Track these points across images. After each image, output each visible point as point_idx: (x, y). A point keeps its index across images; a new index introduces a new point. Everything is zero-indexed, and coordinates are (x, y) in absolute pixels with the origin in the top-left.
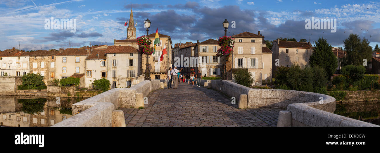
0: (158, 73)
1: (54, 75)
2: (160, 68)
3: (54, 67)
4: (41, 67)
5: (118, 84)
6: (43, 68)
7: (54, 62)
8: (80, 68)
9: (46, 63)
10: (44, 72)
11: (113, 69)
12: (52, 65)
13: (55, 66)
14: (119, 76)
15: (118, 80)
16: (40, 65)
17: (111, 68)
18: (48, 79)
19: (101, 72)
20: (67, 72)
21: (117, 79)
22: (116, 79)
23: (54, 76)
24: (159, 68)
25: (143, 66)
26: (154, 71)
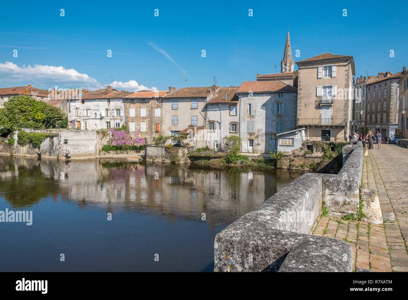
0: (326, 126)
1: (160, 127)
2: (332, 116)
3: (159, 115)
4: (141, 116)
5: (256, 144)
6: (143, 118)
7: (160, 107)
8: (197, 118)
9: (148, 109)
10: (145, 123)
11: (249, 119)
12: (157, 112)
13: (161, 114)
14: (258, 131)
15: (257, 137)
16: (139, 113)
17: (246, 117)
18: (152, 134)
19: (229, 124)
20: (179, 123)
21: (256, 135)
22: (254, 135)
23: (160, 129)
24: (330, 118)
25: (299, 114)
26: (320, 122)
